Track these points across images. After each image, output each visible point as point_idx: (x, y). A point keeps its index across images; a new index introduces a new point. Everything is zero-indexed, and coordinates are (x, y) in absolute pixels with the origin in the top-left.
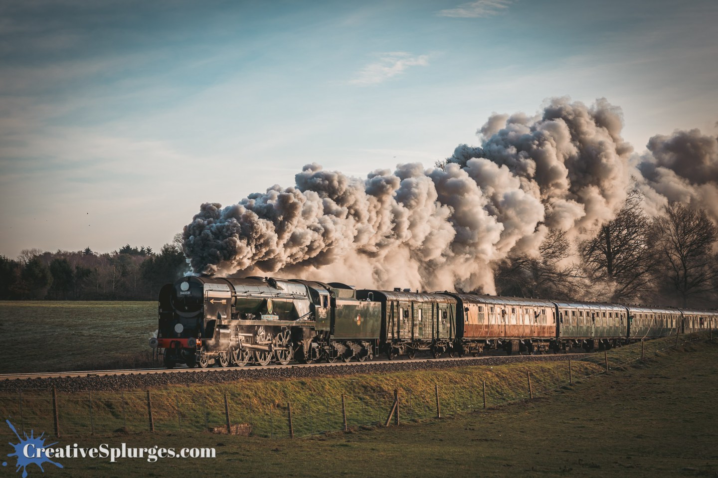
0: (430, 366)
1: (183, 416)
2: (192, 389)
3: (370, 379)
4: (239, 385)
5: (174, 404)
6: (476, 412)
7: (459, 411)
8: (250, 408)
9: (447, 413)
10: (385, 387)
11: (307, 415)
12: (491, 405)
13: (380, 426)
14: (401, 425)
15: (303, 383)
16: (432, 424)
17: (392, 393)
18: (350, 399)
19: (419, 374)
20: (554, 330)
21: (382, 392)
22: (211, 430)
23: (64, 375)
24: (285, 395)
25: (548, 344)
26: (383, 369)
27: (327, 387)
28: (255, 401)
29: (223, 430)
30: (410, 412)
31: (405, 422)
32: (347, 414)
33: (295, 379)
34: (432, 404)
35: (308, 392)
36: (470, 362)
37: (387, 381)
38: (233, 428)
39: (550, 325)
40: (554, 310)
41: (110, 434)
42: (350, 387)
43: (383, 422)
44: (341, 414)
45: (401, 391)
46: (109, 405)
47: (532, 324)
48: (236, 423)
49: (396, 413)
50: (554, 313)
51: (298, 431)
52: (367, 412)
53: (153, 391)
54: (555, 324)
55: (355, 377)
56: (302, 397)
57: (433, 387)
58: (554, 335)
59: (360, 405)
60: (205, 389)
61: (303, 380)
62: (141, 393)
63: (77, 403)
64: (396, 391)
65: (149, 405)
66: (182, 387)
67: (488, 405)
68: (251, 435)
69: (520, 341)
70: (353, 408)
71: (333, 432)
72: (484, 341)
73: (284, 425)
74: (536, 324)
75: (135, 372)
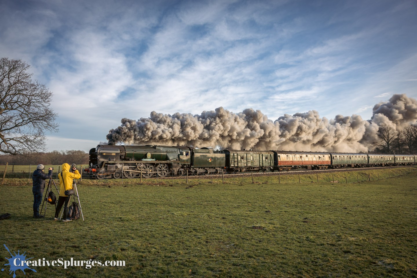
0: (376, 169)
1: (324, 179)
2: (326, 174)
3: (363, 172)
4: (335, 173)
5: (322, 177)
6: (388, 178)
7: (384, 178)
8: (338, 177)
9: (381, 178)
10: (367, 173)
11: (350, 179)
12: (391, 177)
13: (366, 181)
14: (371, 181)
15: (349, 173)
16: (378, 181)
17: (368, 174)
18: (359, 176)
19: (374, 170)
20: (330, 162)
21: (366, 174)
22: (330, 182)
23: (300, 171)
24: (345, 175)
25: (328, 166)
26: (366, 169)
27: (354, 173)
28: (339, 176)
29: (333, 182)
30: (372, 178)
31: (371, 180)
32: (359, 179)
33: (347, 172)
34: (377, 176)
35: (350, 174)
36: (385, 168)
37: (367, 172)
38: (335, 181)
39: (327, 160)
40: (330, 156)
41: (310, 182)
42: (359, 173)
43: (367, 180)
44: (357, 179)
45: (370, 174)
46: (310, 177)
47: (317, 160)
48: (335, 180)
49: (369, 178)
50: (329, 157)
51: (348, 182)
52: (363, 178)
53: (318, 174)
54: (330, 160)
55: (360, 171)
56: (349, 175)
57: (377, 173)
58: (330, 163)
59: (361, 177)
60: (328, 174)
61: (349, 172)
62: (315, 174)
63: (303, 177)
64: (369, 174)
65: (317, 177)
66: (324, 173)
67: (390, 177)
68: (338, 183)
69: (312, 166)
70: (360, 178)
71: (356, 182)
72: (292, 166)
73: (345, 181)
74: (319, 160)
75: (310, 171)
